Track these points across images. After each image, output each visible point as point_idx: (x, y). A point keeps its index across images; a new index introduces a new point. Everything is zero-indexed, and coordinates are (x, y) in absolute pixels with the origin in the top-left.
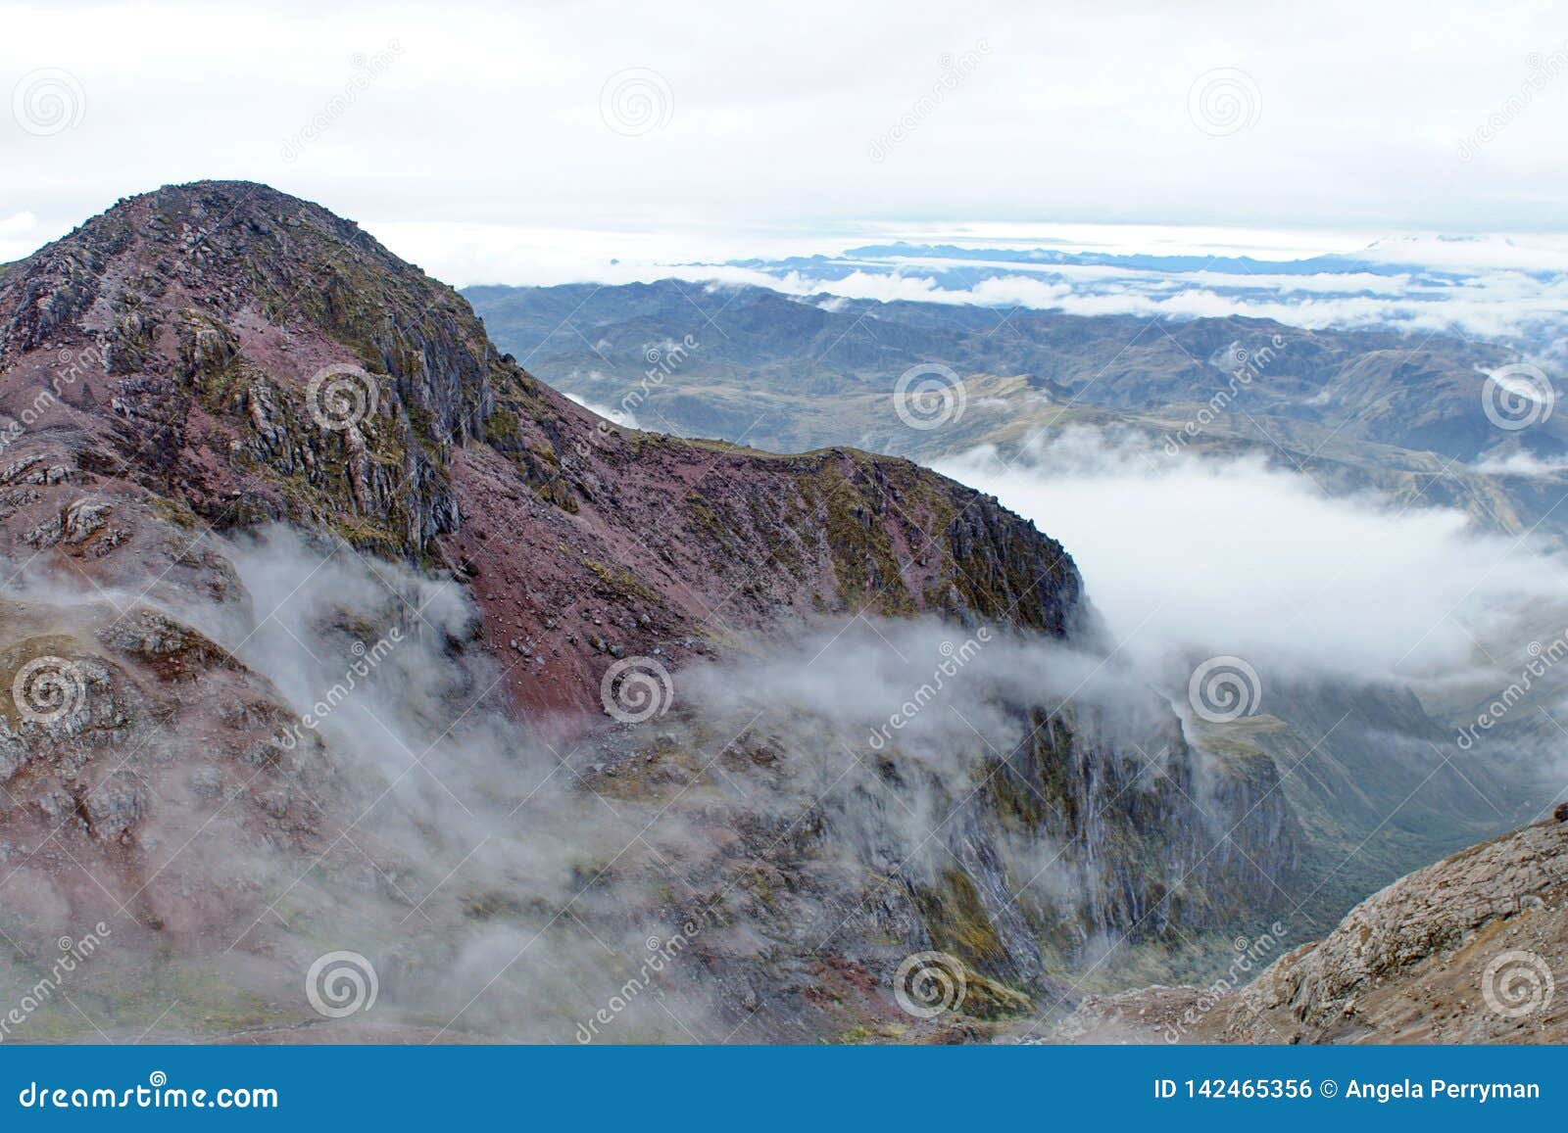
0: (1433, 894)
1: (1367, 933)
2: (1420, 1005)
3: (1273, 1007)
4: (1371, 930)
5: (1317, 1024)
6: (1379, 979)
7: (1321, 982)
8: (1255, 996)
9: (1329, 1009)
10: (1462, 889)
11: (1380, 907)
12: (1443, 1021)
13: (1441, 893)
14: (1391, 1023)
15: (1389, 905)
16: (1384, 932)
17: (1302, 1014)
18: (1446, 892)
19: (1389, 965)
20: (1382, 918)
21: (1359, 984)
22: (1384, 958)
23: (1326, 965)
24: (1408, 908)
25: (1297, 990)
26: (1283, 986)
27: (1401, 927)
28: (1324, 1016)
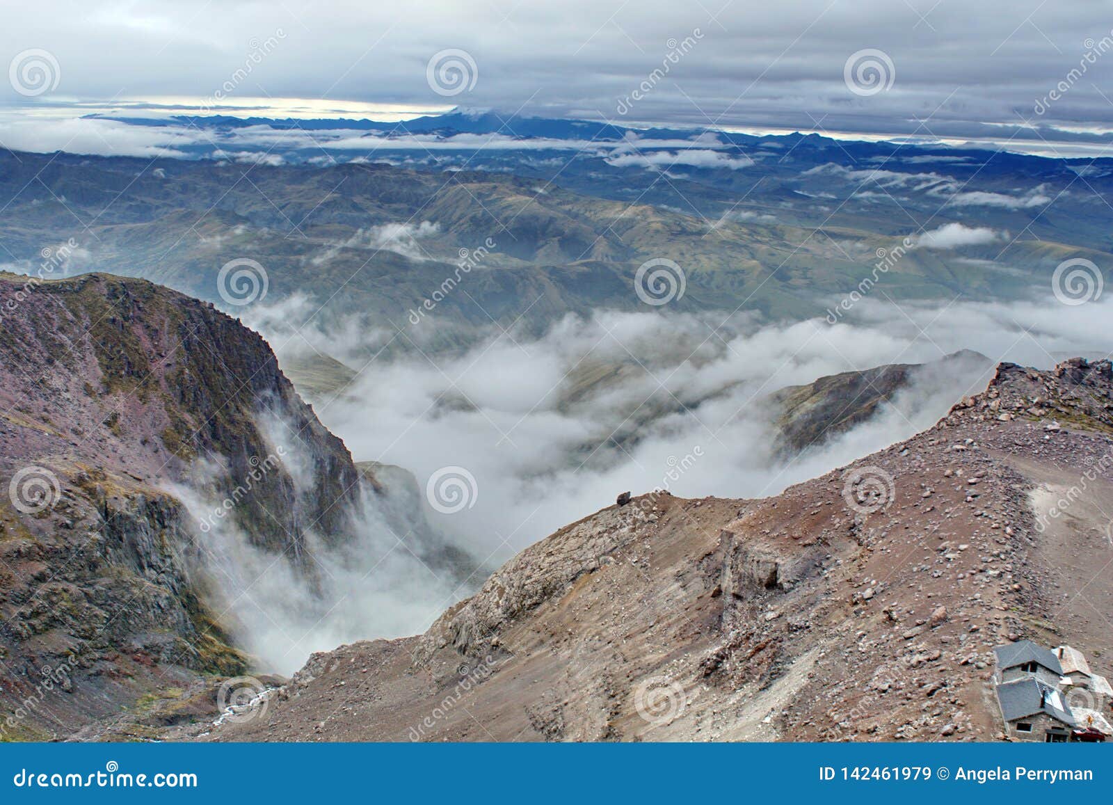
0: (543, 561)
1: (501, 591)
2: (542, 635)
3: (443, 647)
4: (505, 588)
5: (474, 656)
6: (512, 621)
7: (474, 627)
8: (430, 641)
9: (481, 644)
10: (562, 556)
11: (509, 573)
12: (558, 645)
13: (548, 560)
14: (523, 649)
15: (515, 571)
16: (513, 589)
17: (463, 650)
18: (551, 559)
19: (519, 611)
20: (511, 580)
21: (500, 626)
22: (515, 606)
23: (477, 615)
24: (527, 572)
25: (458, 633)
26: (448, 632)
27: (524, 585)
28: (479, 650)
